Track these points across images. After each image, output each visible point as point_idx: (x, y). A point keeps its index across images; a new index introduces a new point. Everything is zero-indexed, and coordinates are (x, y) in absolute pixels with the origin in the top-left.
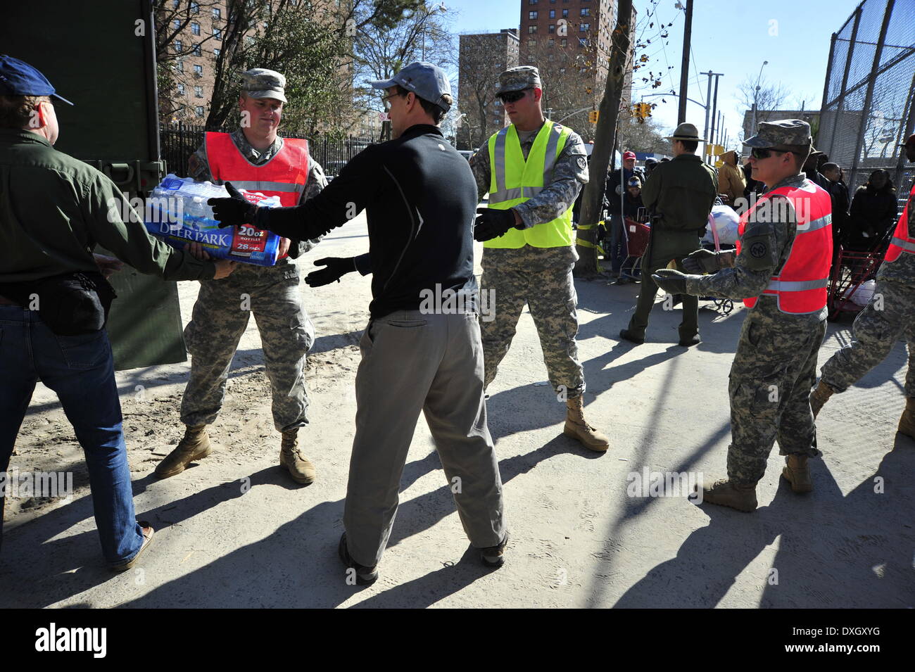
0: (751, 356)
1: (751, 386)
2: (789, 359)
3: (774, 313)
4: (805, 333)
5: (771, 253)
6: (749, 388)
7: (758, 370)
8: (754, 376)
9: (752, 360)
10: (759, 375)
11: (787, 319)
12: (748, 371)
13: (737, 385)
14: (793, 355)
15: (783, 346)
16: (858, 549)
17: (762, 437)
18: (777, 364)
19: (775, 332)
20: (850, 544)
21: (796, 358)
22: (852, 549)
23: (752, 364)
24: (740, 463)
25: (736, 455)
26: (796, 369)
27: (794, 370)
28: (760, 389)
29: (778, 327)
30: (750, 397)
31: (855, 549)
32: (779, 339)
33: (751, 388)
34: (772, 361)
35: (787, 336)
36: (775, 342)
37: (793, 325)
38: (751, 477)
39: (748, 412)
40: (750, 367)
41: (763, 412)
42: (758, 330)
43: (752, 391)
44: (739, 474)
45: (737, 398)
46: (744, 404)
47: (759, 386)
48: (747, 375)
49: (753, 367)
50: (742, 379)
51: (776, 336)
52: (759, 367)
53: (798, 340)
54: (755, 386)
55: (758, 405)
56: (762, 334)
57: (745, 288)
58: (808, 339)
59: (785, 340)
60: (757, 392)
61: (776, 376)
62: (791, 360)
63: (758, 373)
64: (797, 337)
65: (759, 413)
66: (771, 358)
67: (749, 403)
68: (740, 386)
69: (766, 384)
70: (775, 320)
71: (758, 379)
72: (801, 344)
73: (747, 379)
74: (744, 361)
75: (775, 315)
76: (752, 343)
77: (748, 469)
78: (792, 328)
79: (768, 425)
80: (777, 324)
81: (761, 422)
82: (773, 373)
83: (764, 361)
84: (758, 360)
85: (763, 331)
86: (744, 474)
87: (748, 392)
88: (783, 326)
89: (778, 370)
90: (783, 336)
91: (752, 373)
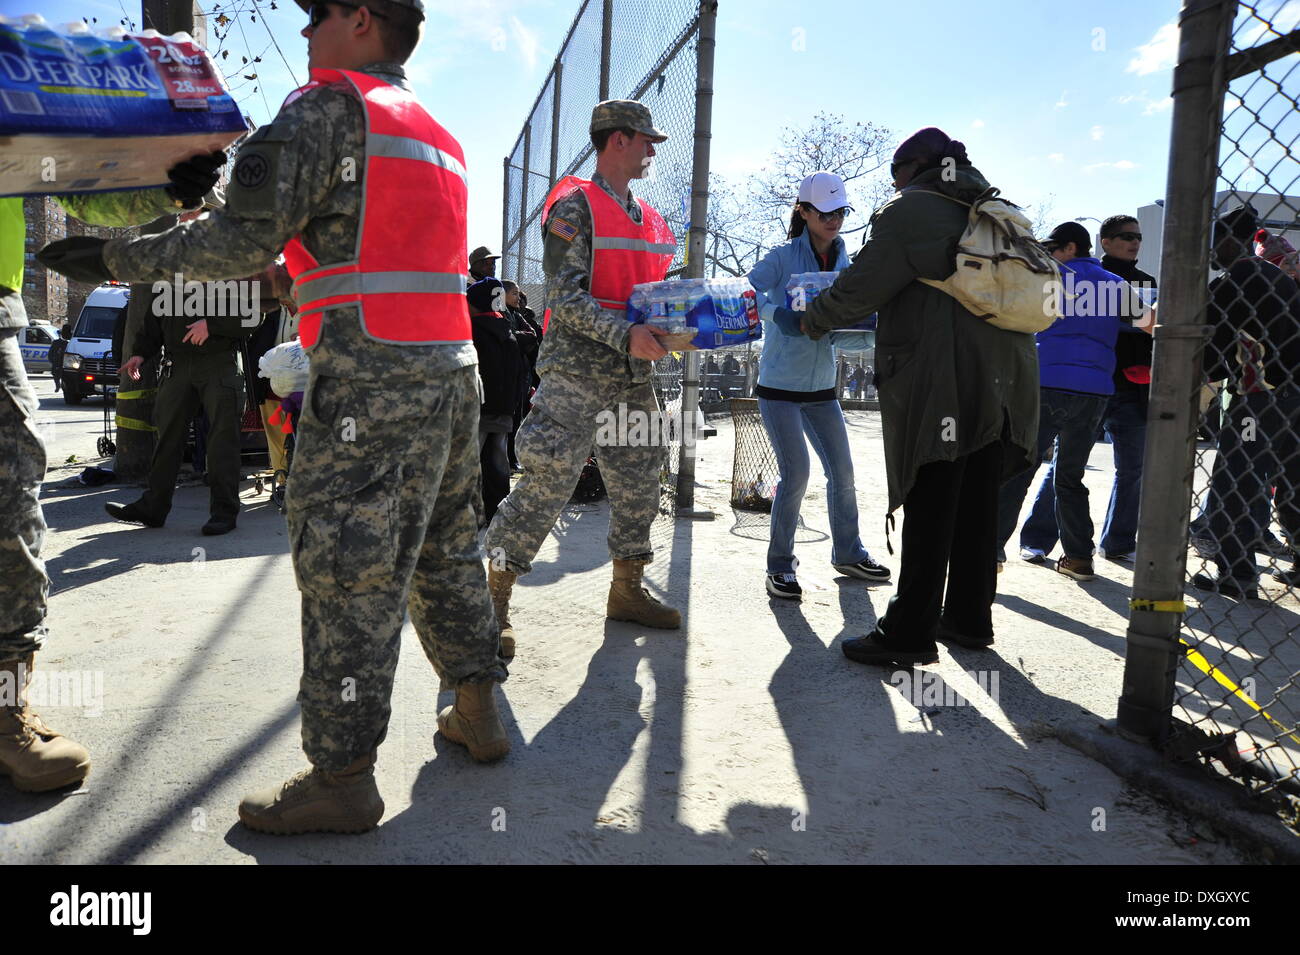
0: (321, 450)
1: (329, 518)
2: (401, 446)
3: (357, 347)
4: (432, 388)
5: (275, 183)
6: (324, 524)
7: (340, 480)
8: (332, 493)
9: (324, 459)
10: (343, 492)
11: (388, 358)
12: (319, 485)
13: (300, 526)
14: (410, 437)
15: (388, 418)
16: (595, 847)
17: (369, 640)
18: (380, 459)
19: (369, 389)
20: (580, 842)
21: (416, 447)
22: (586, 851)
23: (328, 468)
24: (325, 714)
25: (316, 696)
26: (423, 470)
27: (418, 473)
28: (350, 521)
29: (368, 376)
30: (330, 543)
31: (591, 851)
32: (379, 402)
33: (329, 523)
34: (367, 454)
35: (395, 396)
36: (372, 412)
37: (398, 371)
38: (354, 745)
39: (330, 580)
40: (322, 476)
41: (363, 575)
42: (332, 390)
43: (332, 529)
44: (328, 743)
45: (304, 553)
46: (319, 564)
47: (347, 516)
48: (317, 496)
49: (330, 473)
50: (308, 508)
51: (372, 396)
52: (343, 473)
53: (418, 402)
54: (338, 518)
55: (348, 556)
56: (342, 399)
57: (208, 255)
58: (437, 400)
59: (390, 405)
60: (344, 529)
61: (379, 485)
62: (408, 448)
63: (341, 486)
64: (414, 396)
65: (354, 578)
66: (366, 448)
67: (330, 558)
68: (306, 526)
69: (360, 506)
70: (360, 361)
71: (343, 499)
72: (426, 412)
73: (320, 504)
74: (307, 466)
75: (360, 350)
76: (324, 422)
77: (344, 726)
78: (398, 376)
79: (383, 613)
80: (366, 370)
81: (363, 603)
82: (373, 480)
83: (351, 457)
84: (338, 457)
85: (343, 391)
86: (337, 737)
87: (322, 531)
88: (378, 372)
89: (382, 471)
90: (387, 395)
91: (328, 488)
